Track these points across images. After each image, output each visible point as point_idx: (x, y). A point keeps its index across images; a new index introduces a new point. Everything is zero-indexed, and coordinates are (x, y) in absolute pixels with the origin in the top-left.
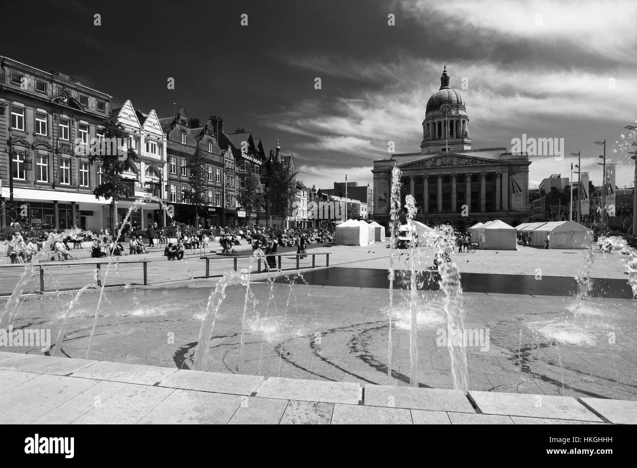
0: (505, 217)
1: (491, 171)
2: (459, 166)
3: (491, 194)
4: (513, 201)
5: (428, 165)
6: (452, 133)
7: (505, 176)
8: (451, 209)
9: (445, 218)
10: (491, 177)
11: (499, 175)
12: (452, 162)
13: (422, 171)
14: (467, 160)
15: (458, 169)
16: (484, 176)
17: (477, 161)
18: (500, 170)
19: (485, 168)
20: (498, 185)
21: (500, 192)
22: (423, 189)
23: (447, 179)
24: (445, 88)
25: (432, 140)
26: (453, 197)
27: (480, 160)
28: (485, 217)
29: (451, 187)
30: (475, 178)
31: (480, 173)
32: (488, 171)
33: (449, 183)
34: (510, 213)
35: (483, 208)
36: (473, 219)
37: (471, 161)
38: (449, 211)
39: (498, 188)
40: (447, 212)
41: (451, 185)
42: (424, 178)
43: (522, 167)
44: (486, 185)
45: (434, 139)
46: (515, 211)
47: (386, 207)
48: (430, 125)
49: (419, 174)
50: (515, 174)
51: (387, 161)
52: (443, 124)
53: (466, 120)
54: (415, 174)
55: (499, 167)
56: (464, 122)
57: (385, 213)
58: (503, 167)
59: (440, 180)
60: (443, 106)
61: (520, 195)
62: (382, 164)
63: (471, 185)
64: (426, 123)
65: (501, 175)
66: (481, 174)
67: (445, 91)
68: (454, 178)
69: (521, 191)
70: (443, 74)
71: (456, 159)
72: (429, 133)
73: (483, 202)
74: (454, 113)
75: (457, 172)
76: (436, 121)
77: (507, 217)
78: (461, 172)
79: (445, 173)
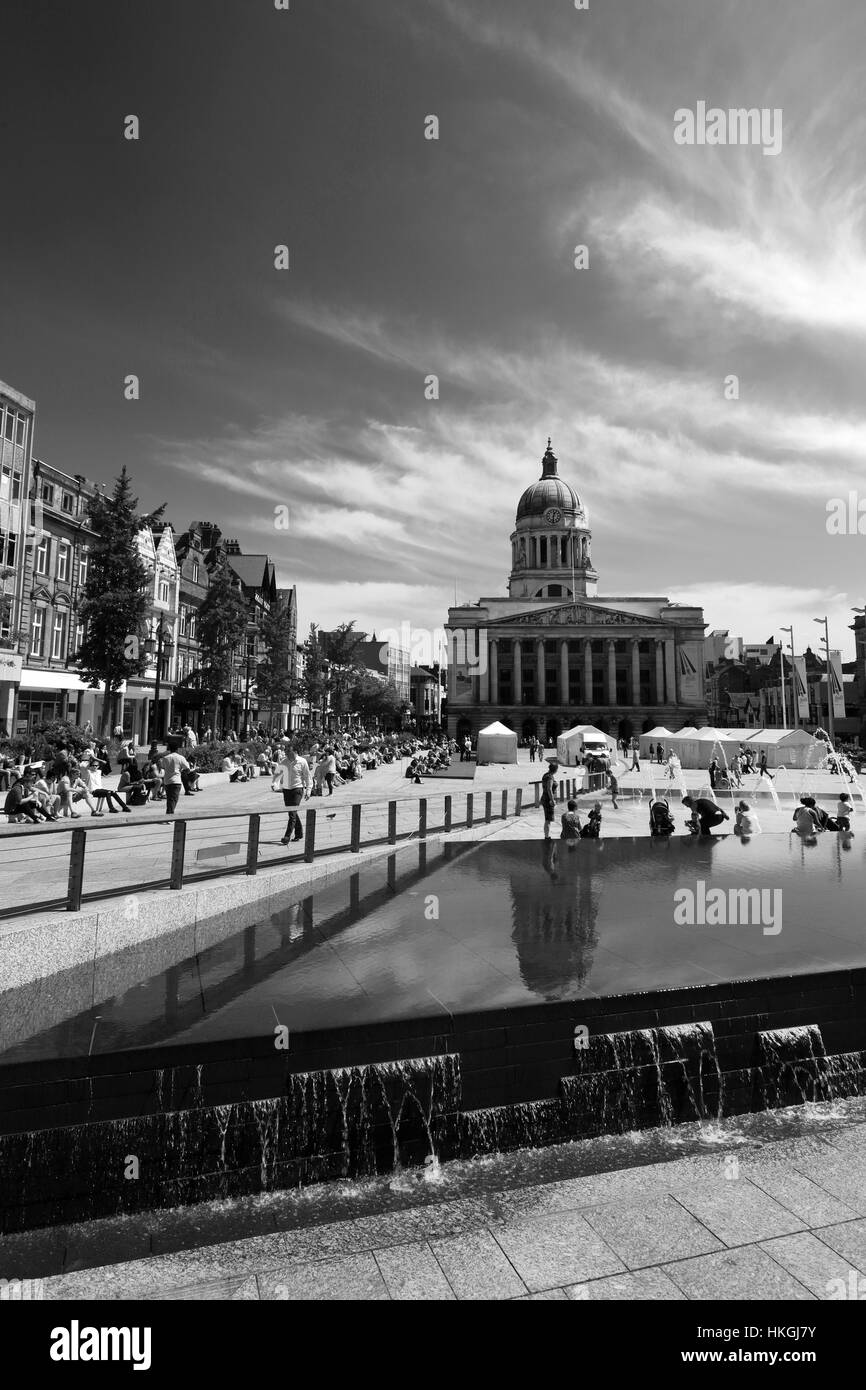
0: (673, 714)
1: (648, 636)
2: (596, 626)
3: (647, 676)
4: (683, 688)
5: (545, 620)
6: (564, 559)
7: (670, 644)
8: (584, 700)
9: (575, 714)
10: (646, 646)
11: (660, 644)
12: (585, 617)
13: (535, 631)
14: (609, 616)
15: (595, 631)
16: (636, 643)
17: (626, 618)
18: (661, 636)
19: (637, 631)
20: (659, 659)
21: (662, 672)
22: (536, 662)
23: (575, 646)
24: (550, 478)
25: (530, 568)
26: (587, 677)
27: (630, 617)
28: (641, 714)
29: (582, 662)
30: (622, 646)
31: (629, 639)
32: (643, 636)
33: (579, 652)
34: (680, 708)
35: (637, 699)
36: (621, 716)
37: (615, 617)
38: (581, 702)
39: (659, 666)
40: (577, 704)
41: (583, 657)
42: (538, 643)
43: (694, 632)
44: (640, 658)
45: (534, 567)
46: (686, 705)
47: (470, 692)
48: (527, 541)
49: (528, 636)
50: (684, 643)
51: (473, 609)
52: (549, 542)
53: (587, 538)
54: (522, 636)
55: (659, 631)
56: (584, 540)
57: (469, 703)
58: (666, 631)
59: (565, 648)
60: (549, 509)
61: (693, 678)
62: (464, 614)
63: (616, 657)
64: (519, 537)
65: (663, 644)
66: (632, 641)
67: (550, 483)
68: (588, 644)
69: (694, 671)
70: (547, 454)
71: (591, 614)
72: (525, 555)
73: (636, 688)
74: (567, 523)
75: (593, 636)
76: (538, 535)
77: (675, 714)
78: (600, 636)
79: (573, 636)
